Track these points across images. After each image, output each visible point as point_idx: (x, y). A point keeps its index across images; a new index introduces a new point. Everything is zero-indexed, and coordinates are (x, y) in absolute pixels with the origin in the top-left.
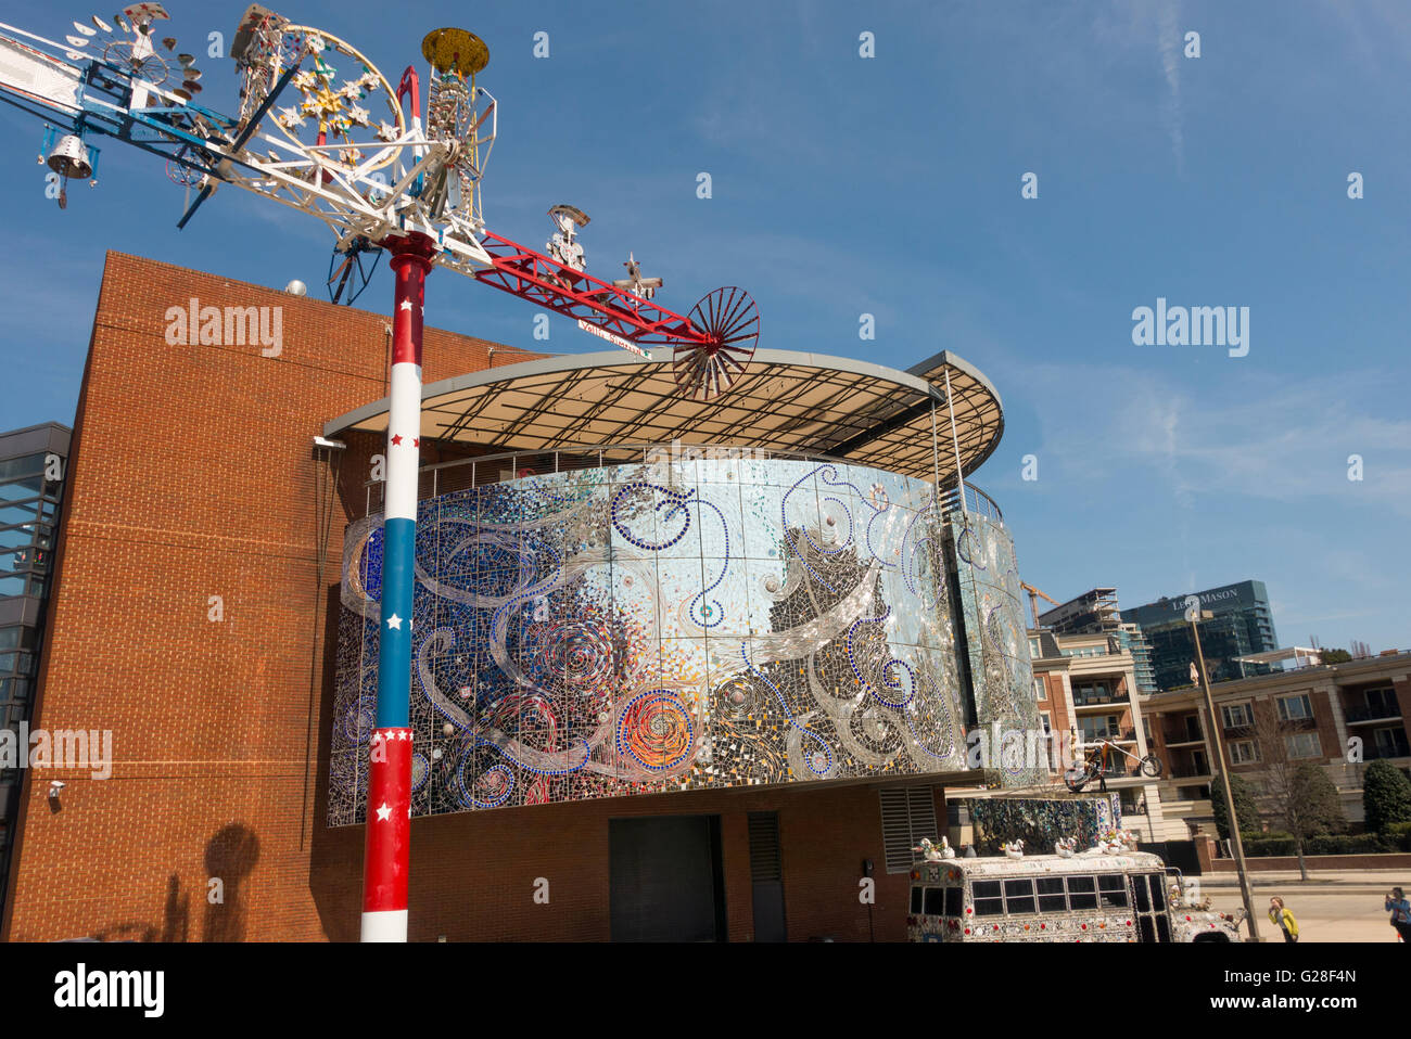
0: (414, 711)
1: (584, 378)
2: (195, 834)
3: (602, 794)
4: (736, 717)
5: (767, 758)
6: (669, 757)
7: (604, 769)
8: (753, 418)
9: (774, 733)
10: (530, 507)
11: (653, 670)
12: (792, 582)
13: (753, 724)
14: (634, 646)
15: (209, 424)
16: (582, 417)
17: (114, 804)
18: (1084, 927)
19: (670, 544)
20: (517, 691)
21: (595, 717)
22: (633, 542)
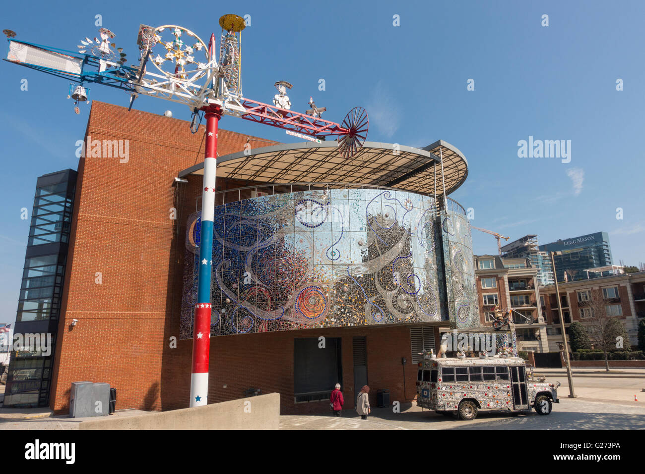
0: (214, 293)
1: (285, 154)
2: (128, 342)
3: (288, 329)
4: (344, 298)
5: (356, 315)
6: (316, 314)
7: (290, 319)
8: (357, 169)
9: (360, 304)
10: (262, 209)
11: (311, 278)
12: (369, 241)
13: (351, 301)
14: (303, 268)
15: (133, 173)
16: (285, 169)
17: (97, 328)
18: (489, 388)
19: (319, 225)
20: (255, 286)
21: (287, 297)
22: (304, 224)
